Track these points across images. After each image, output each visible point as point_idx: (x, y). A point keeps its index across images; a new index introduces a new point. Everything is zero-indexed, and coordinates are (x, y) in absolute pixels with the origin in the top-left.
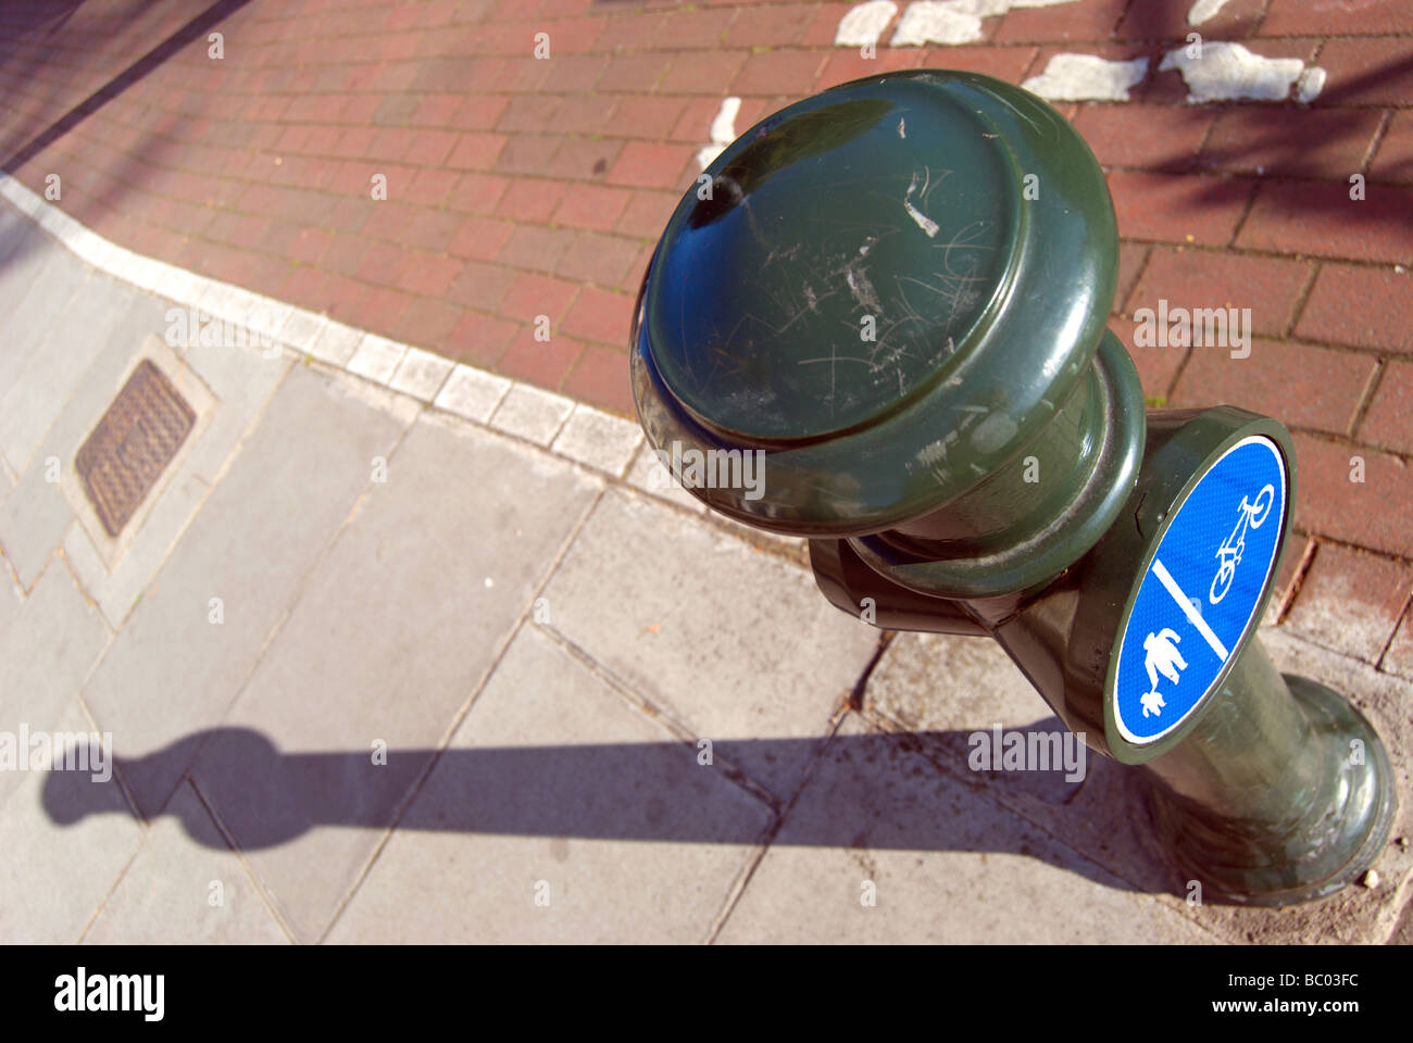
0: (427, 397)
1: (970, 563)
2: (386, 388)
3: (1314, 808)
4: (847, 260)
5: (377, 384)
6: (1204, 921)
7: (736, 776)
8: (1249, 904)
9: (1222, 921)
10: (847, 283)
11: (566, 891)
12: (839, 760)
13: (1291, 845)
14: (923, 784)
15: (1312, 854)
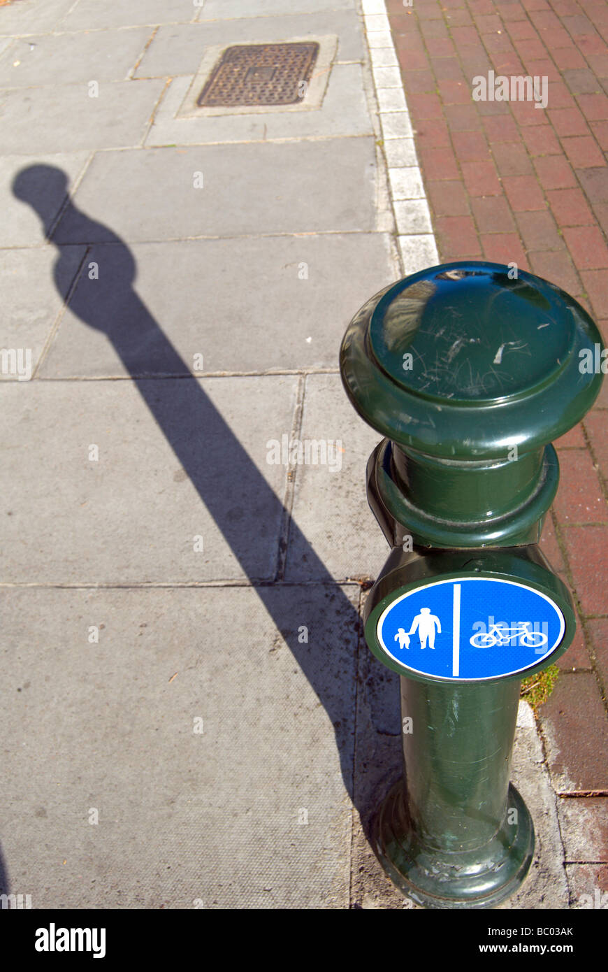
0: (401, 230)
1: (401, 496)
2: (391, 202)
3: (451, 855)
4: (464, 337)
5: (390, 194)
6: (356, 840)
7: (282, 546)
8: (380, 859)
9: (362, 850)
10: (454, 343)
11: (160, 493)
12: (327, 596)
13: (424, 855)
14: (342, 648)
15: (427, 872)
